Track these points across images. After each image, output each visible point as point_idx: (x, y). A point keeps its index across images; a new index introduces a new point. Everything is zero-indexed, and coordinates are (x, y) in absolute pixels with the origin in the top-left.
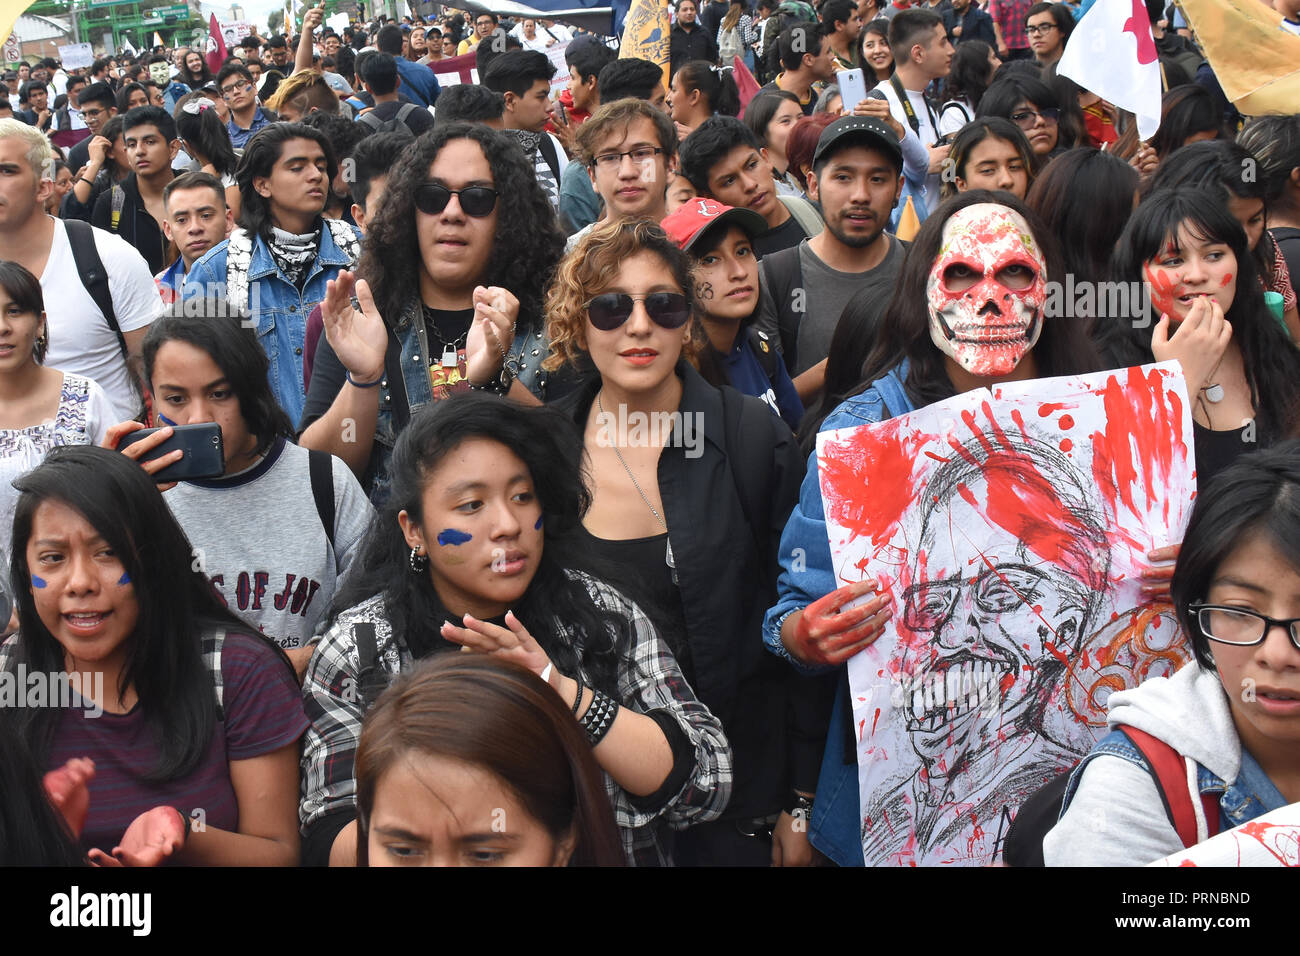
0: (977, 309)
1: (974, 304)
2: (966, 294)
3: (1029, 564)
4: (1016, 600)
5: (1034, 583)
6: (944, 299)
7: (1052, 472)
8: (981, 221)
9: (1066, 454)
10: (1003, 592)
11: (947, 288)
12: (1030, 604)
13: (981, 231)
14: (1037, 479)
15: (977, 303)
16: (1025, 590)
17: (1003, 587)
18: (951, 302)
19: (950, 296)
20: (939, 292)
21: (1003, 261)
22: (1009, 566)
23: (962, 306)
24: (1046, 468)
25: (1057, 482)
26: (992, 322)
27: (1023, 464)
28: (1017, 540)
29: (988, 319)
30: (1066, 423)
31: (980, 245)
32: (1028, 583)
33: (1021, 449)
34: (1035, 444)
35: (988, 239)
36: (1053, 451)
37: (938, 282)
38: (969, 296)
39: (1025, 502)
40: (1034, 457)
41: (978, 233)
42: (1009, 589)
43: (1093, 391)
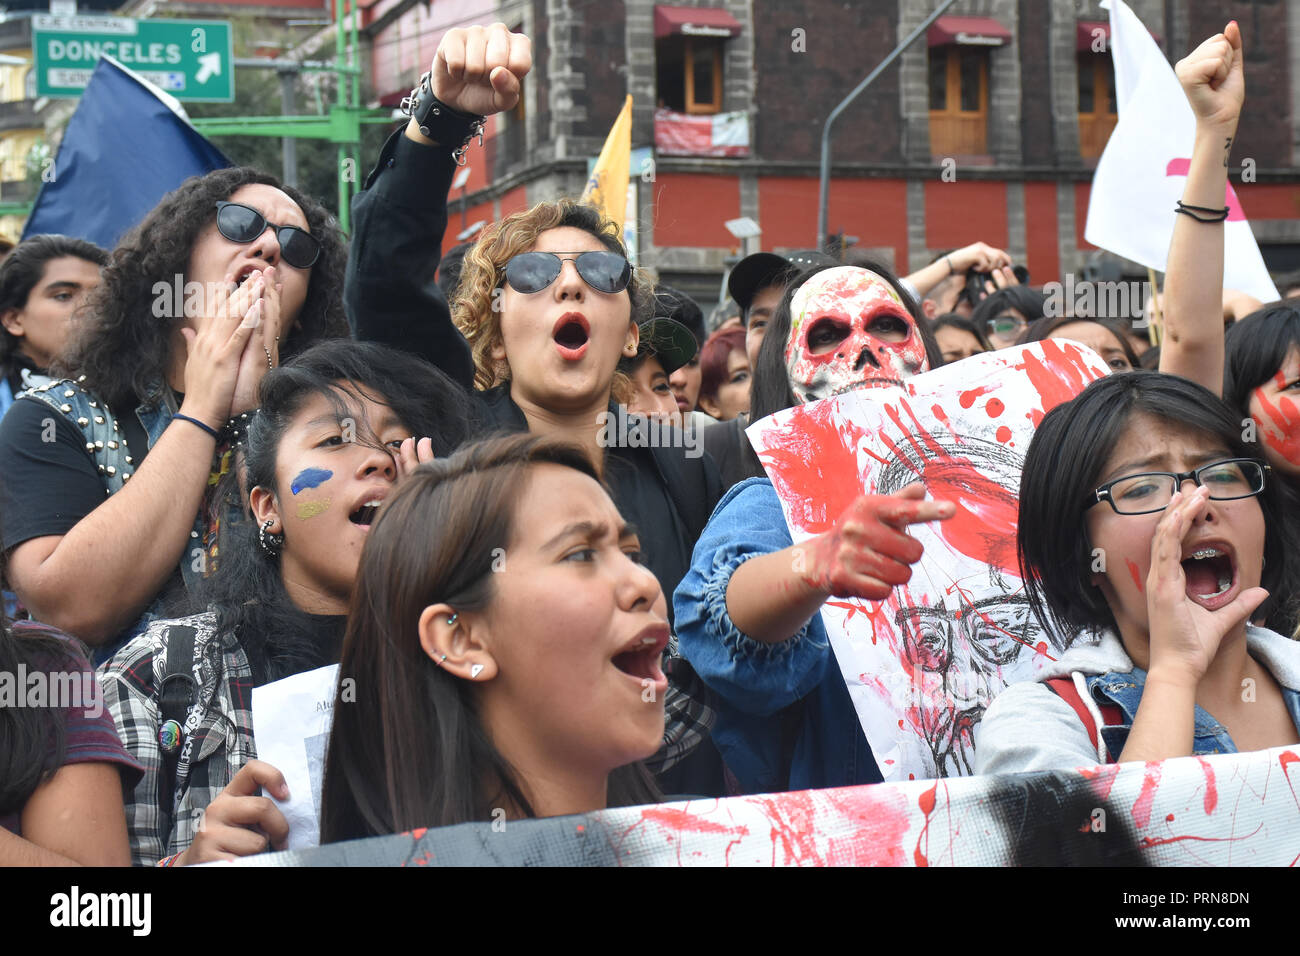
0: (852, 363)
1: (847, 361)
2: (836, 354)
3: (1011, 592)
4: (1011, 645)
5: (1025, 616)
6: (812, 367)
7: (998, 471)
8: (838, 280)
9: (1007, 445)
10: (994, 637)
11: (812, 353)
12: (1030, 644)
13: (839, 288)
14: (984, 484)
15: (852, 358)
16: (1018, 628)
17: (992, 632)
18: (820, 369)
19: (817, 361)
20: (804, 362)
21: (871, 307)
22: (988, 602)
23: (835, 368)
24: (991, 469)
25: (1009, 481)
26: (872, 375)
27: (964, 470)
28: (985, 567)
29: (867, 371)
30: (995, 408)
31: (841, 300)
32: (1018, 618)
33: (954, 453)
34: (968, 442)
35: (850, 293)
36: (991, 446)
37: (802, 350)
38: (841, 355)
39: (980, 516)
40: (972, 459)
41: (837, 290)
42: (999, 633)
43: (1011, 367)
